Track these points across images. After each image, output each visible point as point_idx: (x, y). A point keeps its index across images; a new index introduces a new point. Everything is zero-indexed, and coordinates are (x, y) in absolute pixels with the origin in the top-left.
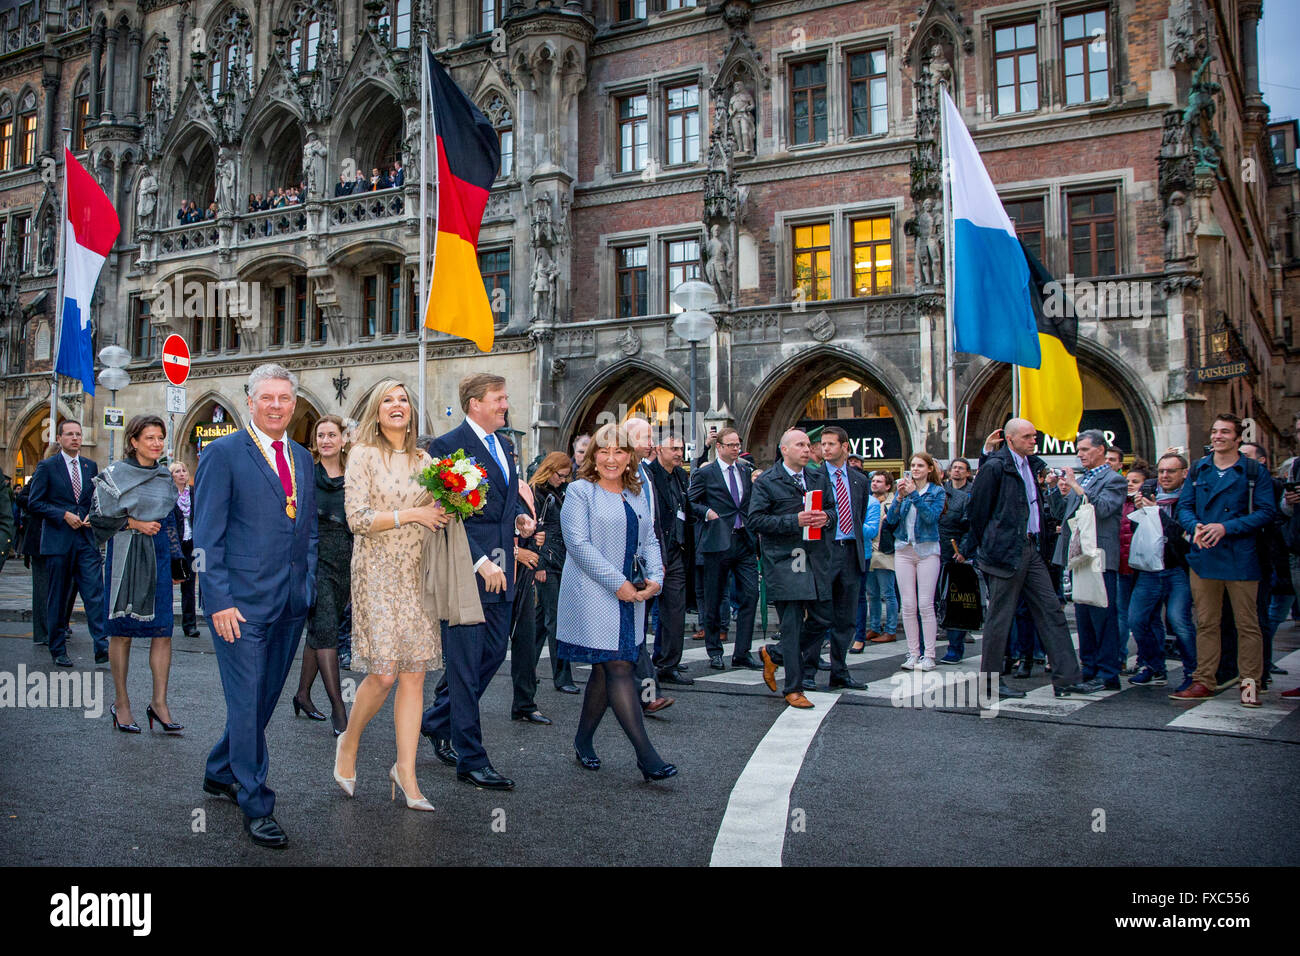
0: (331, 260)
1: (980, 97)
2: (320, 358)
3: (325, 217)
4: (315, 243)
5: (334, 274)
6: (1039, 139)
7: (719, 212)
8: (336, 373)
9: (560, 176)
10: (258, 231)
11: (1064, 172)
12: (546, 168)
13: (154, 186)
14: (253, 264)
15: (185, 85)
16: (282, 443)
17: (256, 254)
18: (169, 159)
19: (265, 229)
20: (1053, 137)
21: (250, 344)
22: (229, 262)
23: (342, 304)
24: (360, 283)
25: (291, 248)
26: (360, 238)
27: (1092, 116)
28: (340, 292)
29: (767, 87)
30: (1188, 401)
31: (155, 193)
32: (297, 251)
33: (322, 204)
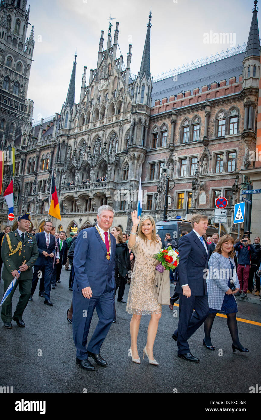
0: (94, 195)
1: (212, 169)
2: (92, 215)
3: (93, 186)
4: (91, 191)
5: (95, 198)
6: (221, 179)
7: (159, 190)
8: (95, 218)
9: (135, 181)
10: (82, 188)
11: (224, 186)
12: (133, 179)
13: (65, 177)
14: (81, 195)
15: (72, 156)
16: (107, 233)
17: (81, 193)
18: (68, 172)
19: (84, 188)
20: (223, 178)
21: (81, 211)
22: (76, 194)
23: (96, 204)
24: (100, 200)
25: (87, 192)
26: (99, 191)
27: (230, 175)
28: (96, 201)
29: (176, 164)
30: (232, 234)
31: (65, 179)
32: (88, 192)
33: (93, 183)
